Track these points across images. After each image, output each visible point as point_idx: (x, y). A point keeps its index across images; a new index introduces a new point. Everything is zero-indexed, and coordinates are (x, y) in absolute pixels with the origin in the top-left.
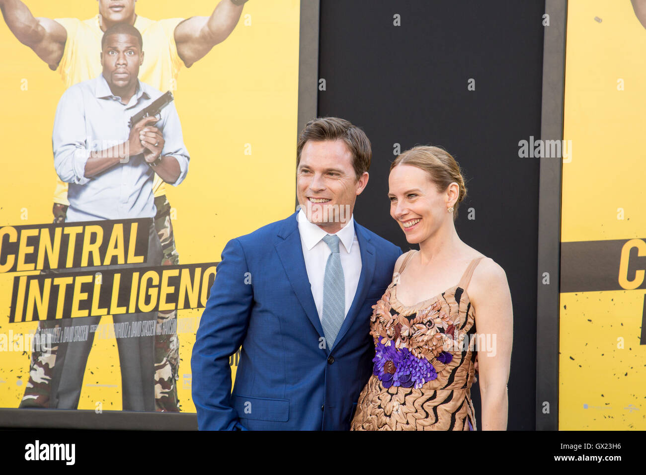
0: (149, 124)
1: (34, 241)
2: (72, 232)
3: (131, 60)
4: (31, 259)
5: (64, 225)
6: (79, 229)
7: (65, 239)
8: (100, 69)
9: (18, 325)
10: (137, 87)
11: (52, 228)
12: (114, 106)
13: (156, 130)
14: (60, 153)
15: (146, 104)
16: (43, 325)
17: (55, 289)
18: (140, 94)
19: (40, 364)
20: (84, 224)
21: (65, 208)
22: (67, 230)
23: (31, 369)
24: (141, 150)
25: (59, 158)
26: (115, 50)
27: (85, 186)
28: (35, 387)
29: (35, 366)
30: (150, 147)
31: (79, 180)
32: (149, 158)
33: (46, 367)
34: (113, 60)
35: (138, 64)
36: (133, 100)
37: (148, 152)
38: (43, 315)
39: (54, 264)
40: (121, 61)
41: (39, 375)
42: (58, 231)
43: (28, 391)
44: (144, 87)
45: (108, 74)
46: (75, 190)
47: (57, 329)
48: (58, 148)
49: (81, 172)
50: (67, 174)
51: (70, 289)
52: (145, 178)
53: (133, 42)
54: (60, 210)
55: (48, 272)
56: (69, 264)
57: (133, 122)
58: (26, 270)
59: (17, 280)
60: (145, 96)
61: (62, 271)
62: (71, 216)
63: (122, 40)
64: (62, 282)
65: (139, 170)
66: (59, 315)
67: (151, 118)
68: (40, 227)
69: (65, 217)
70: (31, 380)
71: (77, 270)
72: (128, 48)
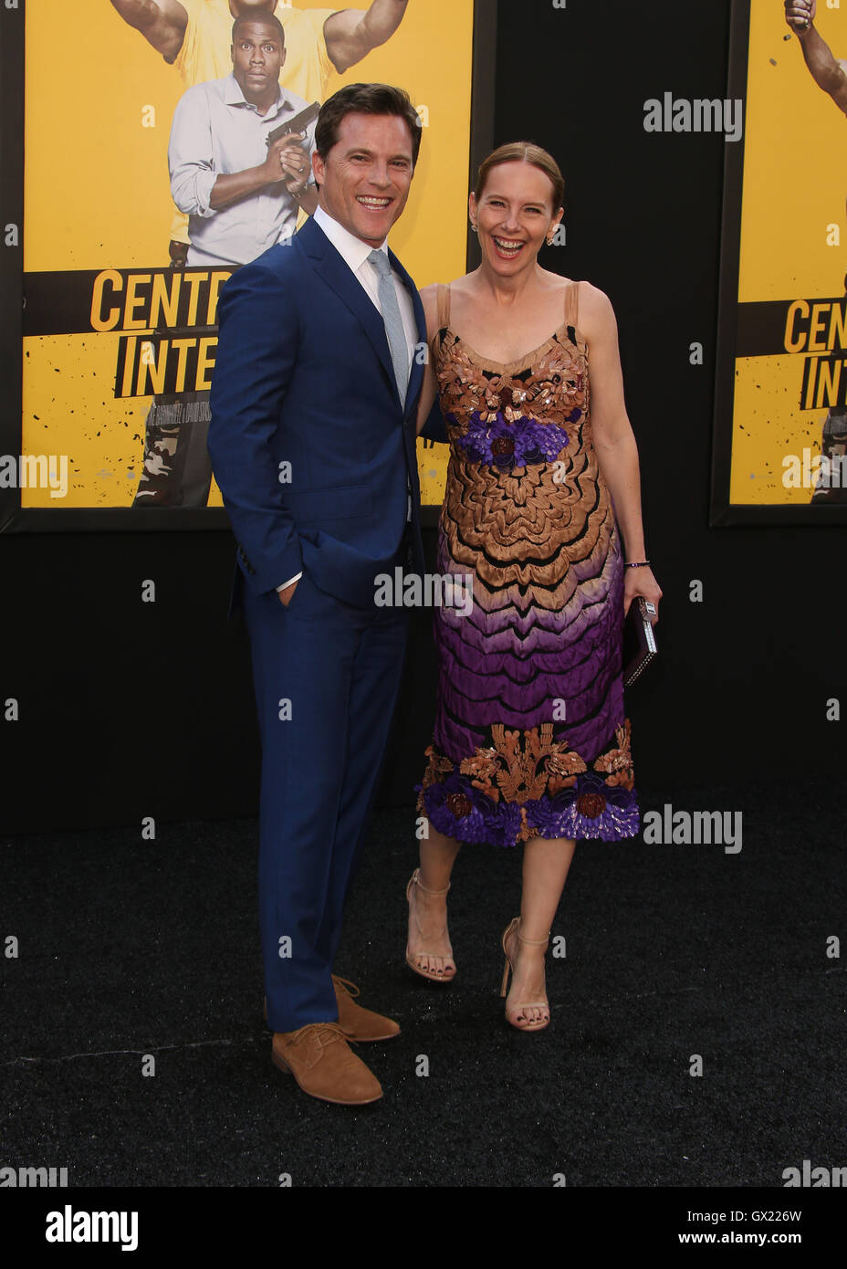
0: (293, 142)
1: (144, 291)
2: (195, 279)
3: (270, 58)
4: (142, 313)
5: (185, 270)
6: (204, 277)
7: (186, 288)
8: (231, 66)
9: (127, 403)
10: (278, 96)
11: (168, 274)
12: (247, 116)
13: (301, 151)
14: (179, 174)
15: (288, 117)
16: (160, 400)
17: (173, 354)
18: (281, 104)
19: (157, 451)
20: (210, 270)
21: (185, 248)
22: (188, 277)
23: (146, 457)
24: (282, 177)
25: (177, 181)
26: (250, 43)
27: (210, 220)
28: (150, 481)
29: (151, 454)
30: (293, 173)
31: (203, 211)
32: (292, 186)
33: (165, 454)
34: (247, 56)
35: (279, 64)
36: (272, 111)
37: (290, 178)
38: (159, 387)
39: (171, 321)
40: (258, 59)
41: (156, 465)
42: (177, 278)
43: (143, 486)
44: (288, 93)
45: (241, 73)
46: (198, 224)
47: (177, 406)
48: (176, 168)
49: (205, 201)
50: (188, 203)
51: (193, 354)
52: (286, 213)
53: (270, 34)
54: (178, 251)
55: (163, 333)
56: (192, 321)
57: (273, 138)
59: (123, 341)
60: (287, 107)
61: (182, 330)
62: (194, 259)
63: (259, 30)
64: (183, 345)
65: (279, 203)
66: (180, 387)
67: (295, 136)
68: (152, 272)
69: (186, 260)
70: (146, 472)
71: (201, 329)
72: (265, 43)
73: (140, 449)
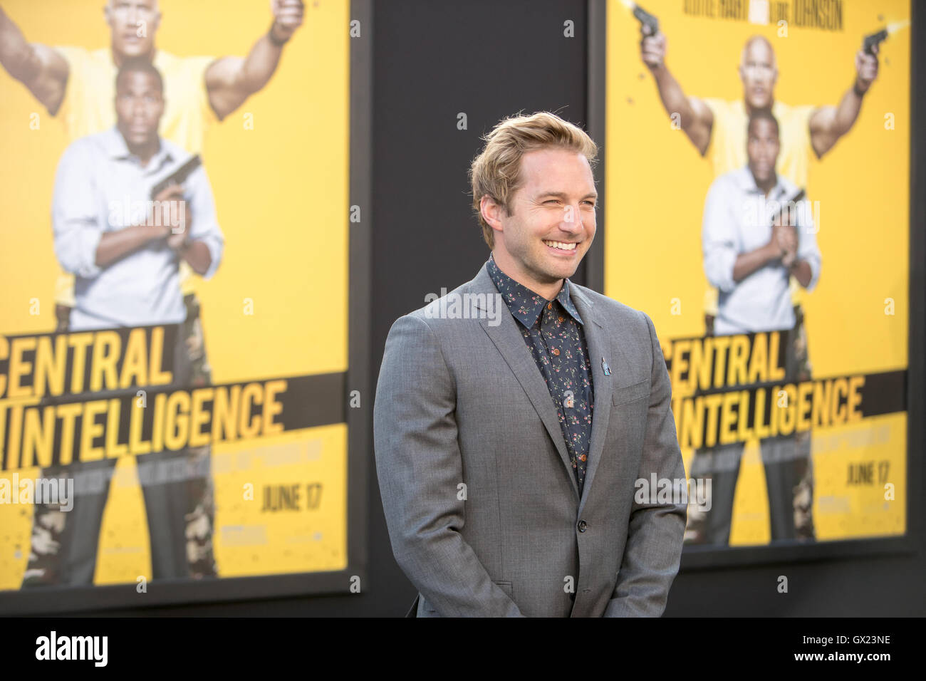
58: (21, 396)
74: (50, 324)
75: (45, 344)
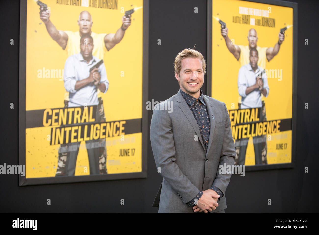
0: (96, 71)
1: (57, 114)
2: (71, 110)
3: (90, 48)
4: (57, 121)
5: (68, 108)
6: (73, 110)
7: (68, 113)
9: (53, 146)
10: (92, 58)
12: (84, 64)
13: (98, 73)
14: (66, 81)
15: (95, 64)
16: (62, 146)
17: (65, 132)
18: (93, 60)
19: (61, 160)
20: (75, 108)
21: (68, 102)
22: (69, 110)
23: (59, 162)
24: (93, 81)
25: (66, 83)
27: (74, 94)
28: (60, 169)
29: (60, 161)
30: (96, 79)
31: (73, 91)
32: (96, 83)
33: (63, 161)
35: (92, 49)
36: (91, 62)
37: (95, 81)
38: (62, 142)
39: (65, 123)
40: (87, 48)
41: (61, 164)
42: (66, 110)
43: (58, 170)
44: (94, 58)
45: (82, 52)
46: (71, 95)
47: (66, 147)
48: (65, 79)
49: (73, 88)
50: (69, 89)
51: (70, 132)
52: (95, 91)
53: (90, 41)
54: (66, 103)
55: (63, 126)
56: (70, 122)
57: (91, 70)
58: (55, 125)
59: (52, 129)
60: (95, 61)
61: (67, 125)
62: (70, 105)
64: (68, 129)
65: (93, 88)
66: (67, 141)
67: (96, 69)
68: (59, 109)
69: (68, 105)
70: (58, 166)
71: (72, 125)
72: (89, 43)
73: (57, 159)
74: (63, 106)
75: (61, 111)
